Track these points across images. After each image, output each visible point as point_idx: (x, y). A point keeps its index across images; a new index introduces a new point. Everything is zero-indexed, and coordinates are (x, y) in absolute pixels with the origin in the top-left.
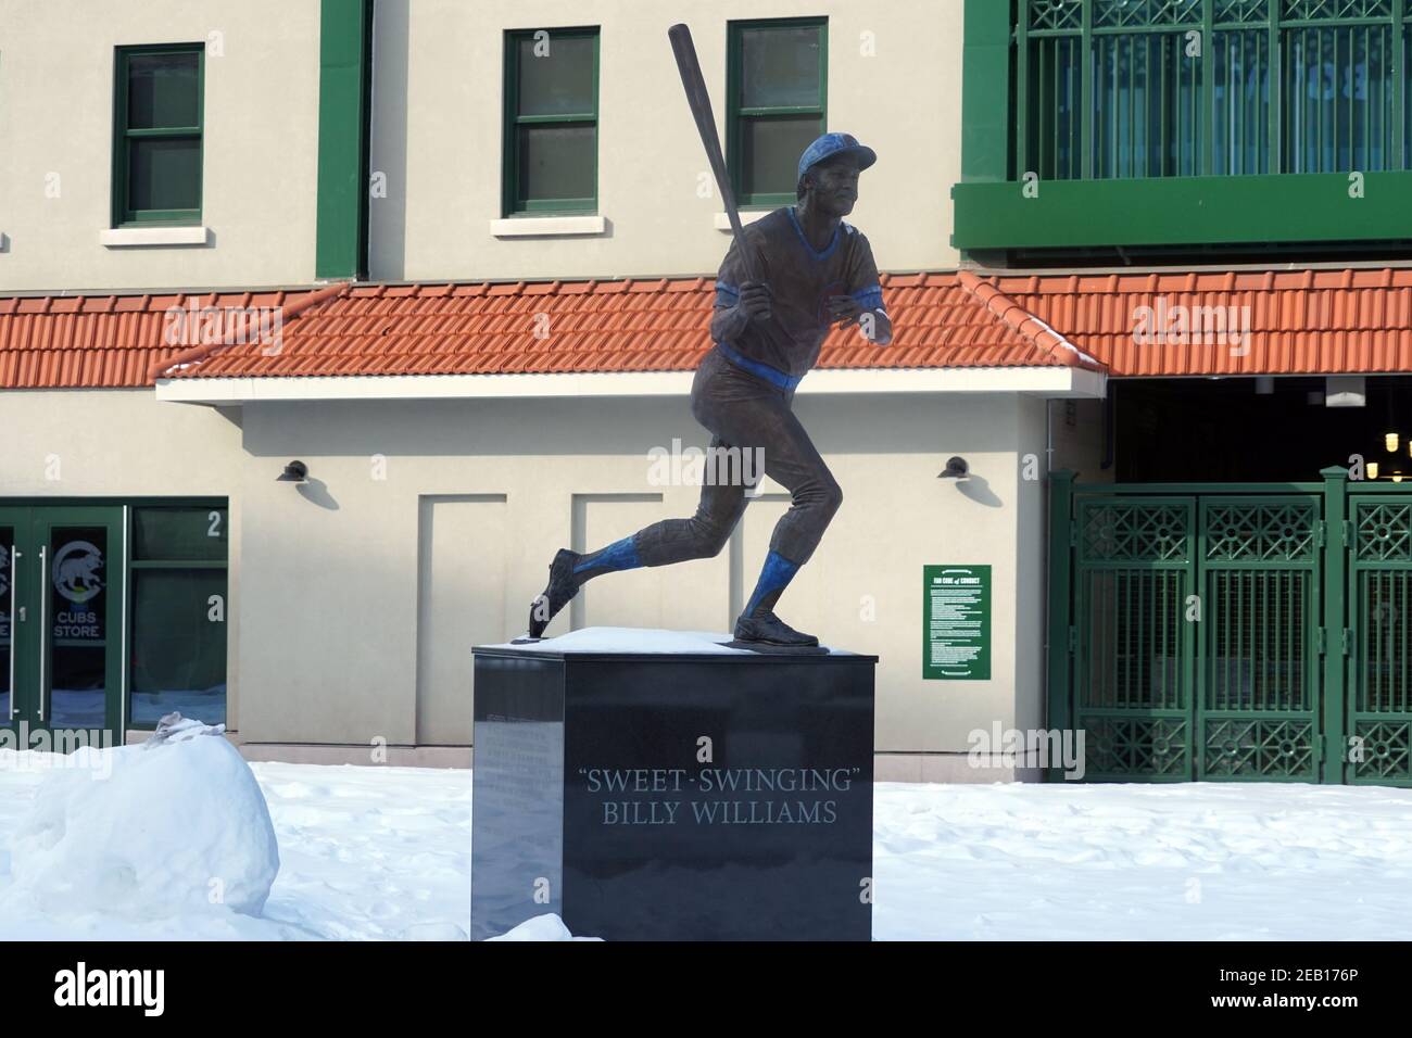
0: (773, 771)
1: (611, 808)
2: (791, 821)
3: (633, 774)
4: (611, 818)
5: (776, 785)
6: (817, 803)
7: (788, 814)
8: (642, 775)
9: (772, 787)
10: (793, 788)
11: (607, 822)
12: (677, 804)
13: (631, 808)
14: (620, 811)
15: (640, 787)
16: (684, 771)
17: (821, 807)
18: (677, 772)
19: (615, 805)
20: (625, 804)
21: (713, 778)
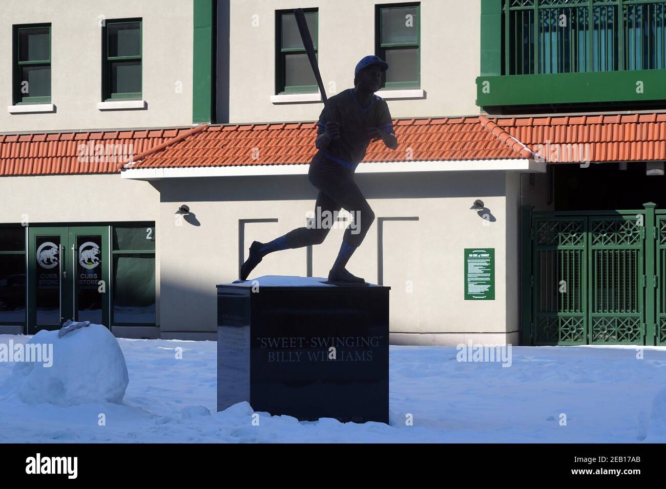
0: (344, 338)
1: (271, 354)
2: (352, 360)
3: (281, 340)
4: (272, 359)
5: (345, 344)
6: (364, 352)
7: (351, 357)
8: (285, 340)
9: (343, 345)
10: (353, 346)
11: (269, 361)
12: (301, 353)
13: (280, 354)
14: (276, 356)
15: (284, 346)
16: (304, 338)
17: (365, 354)
18: (301, 338)
19: (273, 353)
20: (278, 353)
21: (317, 341)
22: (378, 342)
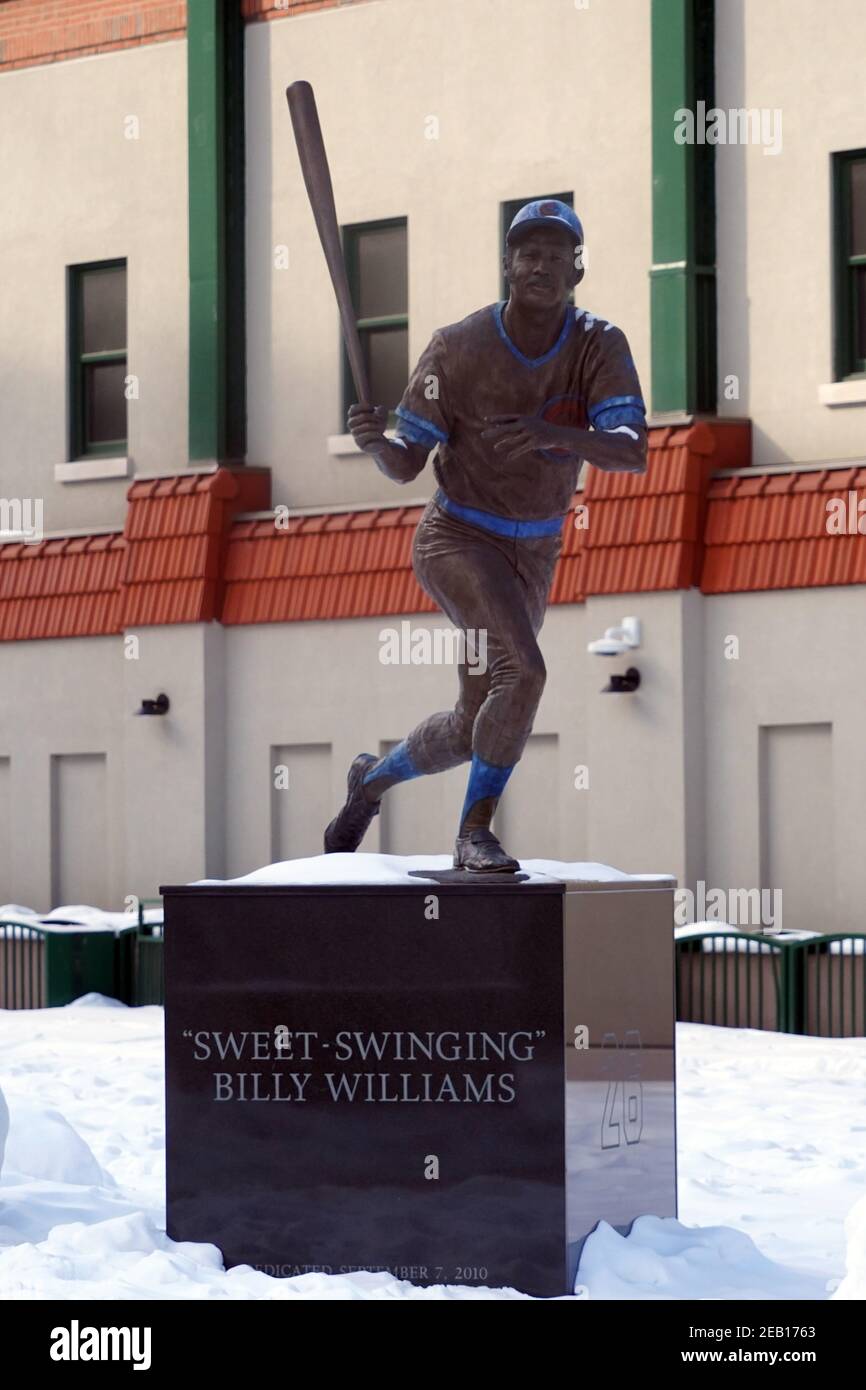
0: (430, 1034)
1: (224, 1080)
2: (455, 1099)
3: (250, 1039)
4: (224, 1092)
5: (434, 1052)
6: (490, 1077)
7: (452, 1090)
8: (262, 1039)
10: (457, 1057)
11: (219, 1098)
12: (308, 1076)
13: (249, 1081)
14: (235, 1085)
15: (260, 1055)
16: (316, 1035)
17: (495, 1082)
18: (307, 1035)
19: (229, 1077)
20: (242, 1076)
21: (353, 1043)
22: (530, 1049)
